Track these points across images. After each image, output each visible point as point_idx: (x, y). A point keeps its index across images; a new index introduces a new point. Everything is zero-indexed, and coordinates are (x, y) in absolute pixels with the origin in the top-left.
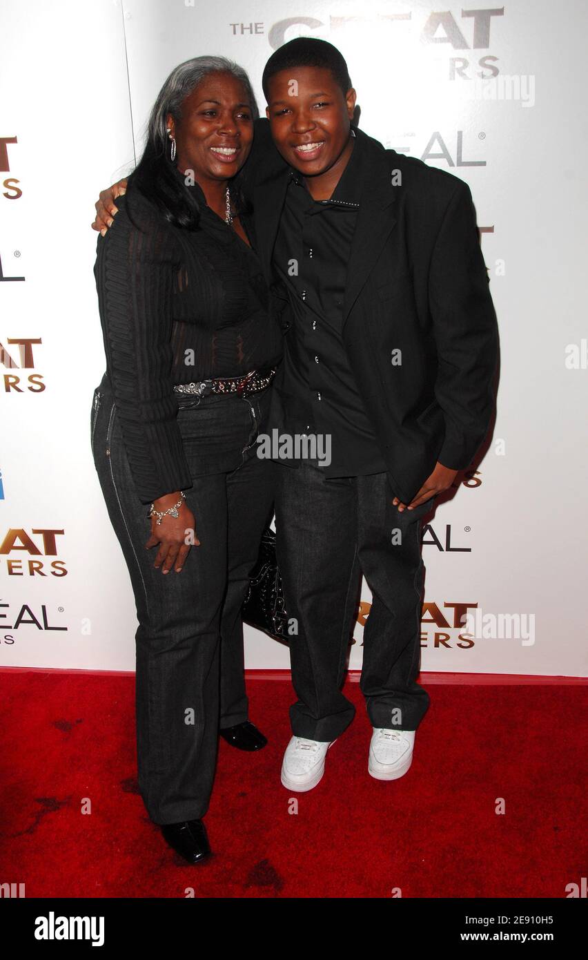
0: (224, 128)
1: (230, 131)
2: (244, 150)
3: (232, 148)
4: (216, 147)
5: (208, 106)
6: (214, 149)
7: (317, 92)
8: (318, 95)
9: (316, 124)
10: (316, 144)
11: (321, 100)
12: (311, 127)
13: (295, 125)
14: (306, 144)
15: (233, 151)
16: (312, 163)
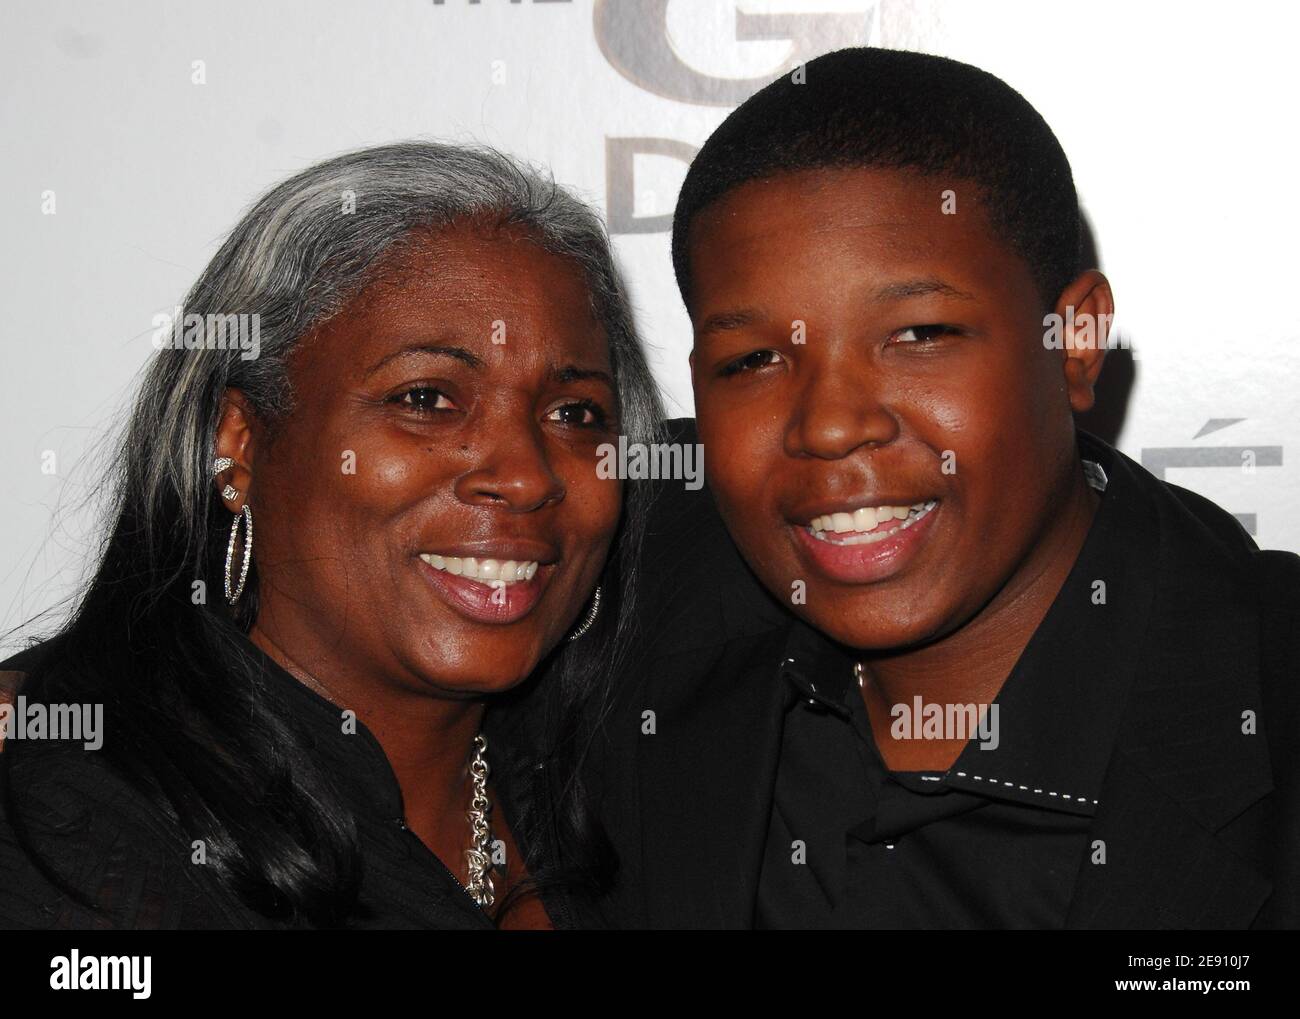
0: (489, 470)
1: (518, 485)
2: (575, 566)
3: (519, 559)
4: (446, 553)
5: (415, 368)
6: (438, 562)
7: (907, 274)
8: (910, 291)
9: (897, 421)
10: (901, 512)
11: (926, 309)
12: (872, 431)
13: (800, 419)
14: (850, 509)
15: (527, 571)
16: (882, 593)
